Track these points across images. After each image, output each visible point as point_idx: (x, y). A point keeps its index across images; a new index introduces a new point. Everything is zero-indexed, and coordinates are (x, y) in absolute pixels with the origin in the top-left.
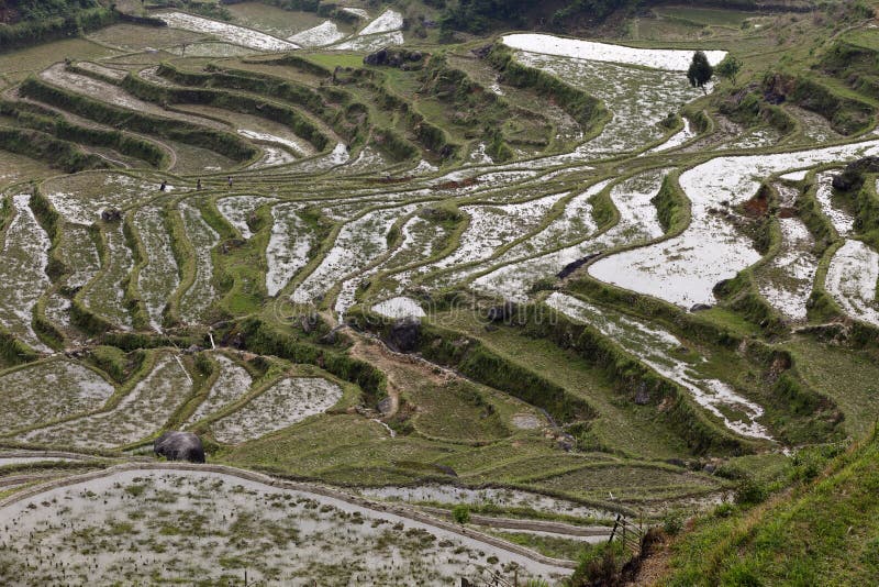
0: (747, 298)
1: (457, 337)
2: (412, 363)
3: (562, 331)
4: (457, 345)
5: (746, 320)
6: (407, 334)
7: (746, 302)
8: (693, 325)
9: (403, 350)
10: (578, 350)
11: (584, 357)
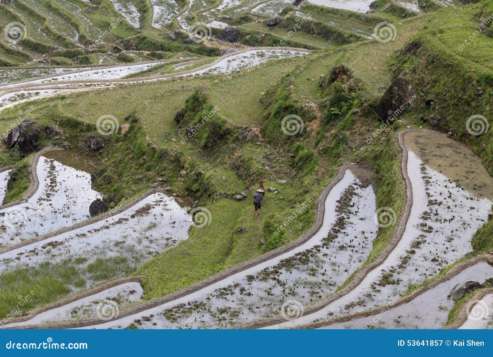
0: (392, 6)
1: (258, 33)
2: (237, 47)
3: (309, 26)
4: (259, 37)
5: (394, 15)
6: (233, 34)
7: (391, 8)
8: (370, 19)
9: (231, 41)
10: (319, 34)
11: (323, 37)
